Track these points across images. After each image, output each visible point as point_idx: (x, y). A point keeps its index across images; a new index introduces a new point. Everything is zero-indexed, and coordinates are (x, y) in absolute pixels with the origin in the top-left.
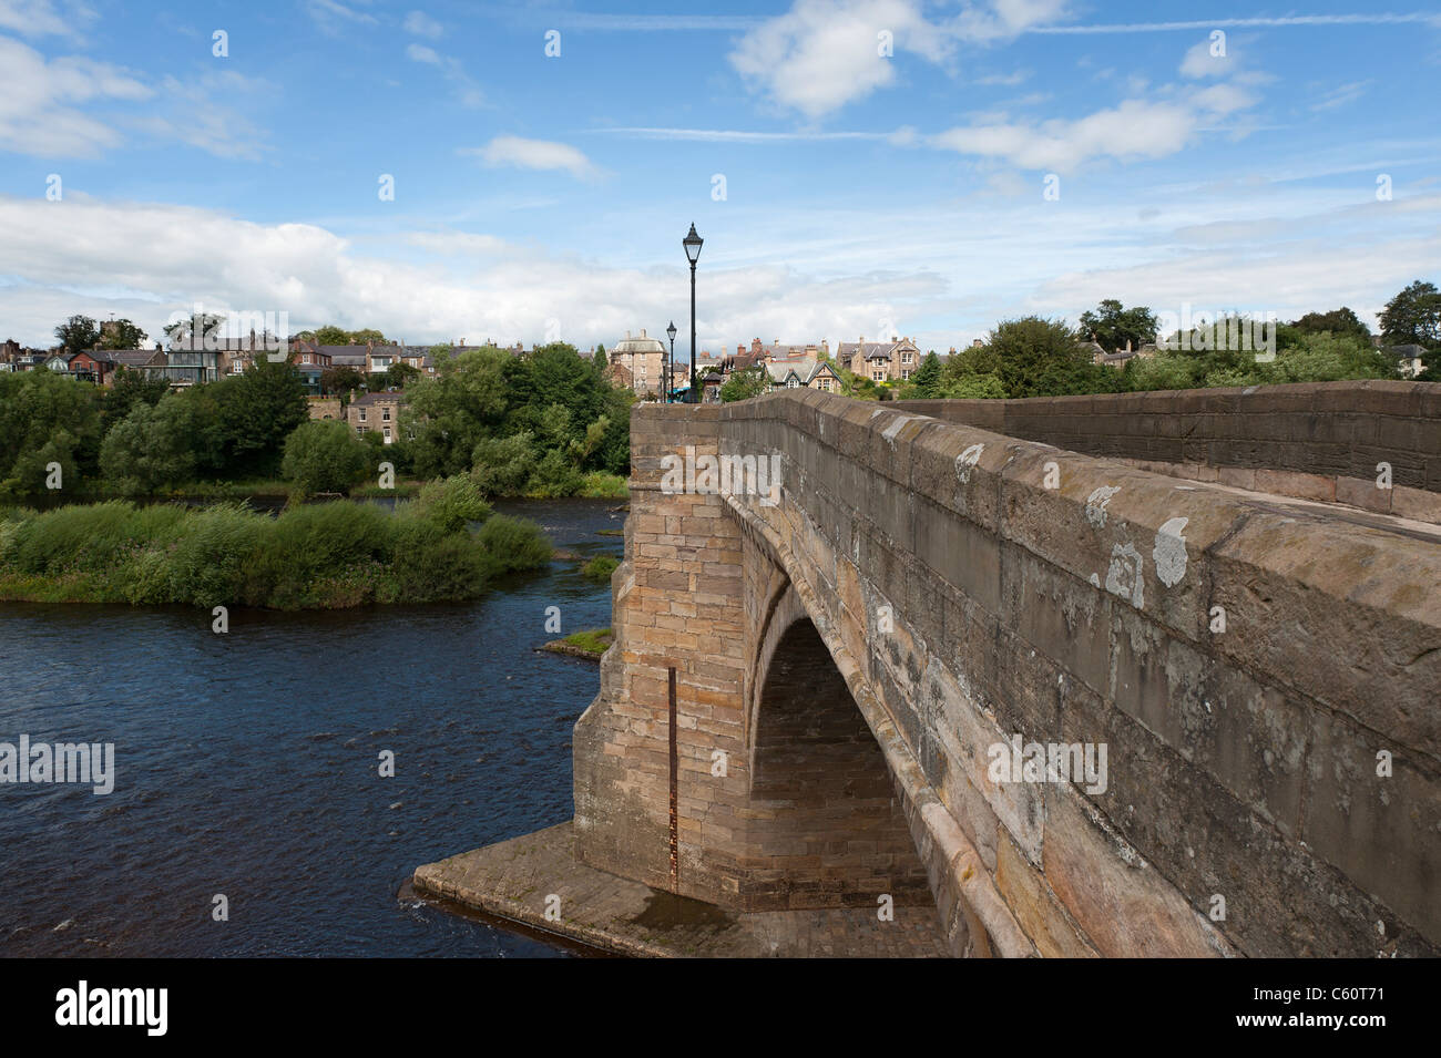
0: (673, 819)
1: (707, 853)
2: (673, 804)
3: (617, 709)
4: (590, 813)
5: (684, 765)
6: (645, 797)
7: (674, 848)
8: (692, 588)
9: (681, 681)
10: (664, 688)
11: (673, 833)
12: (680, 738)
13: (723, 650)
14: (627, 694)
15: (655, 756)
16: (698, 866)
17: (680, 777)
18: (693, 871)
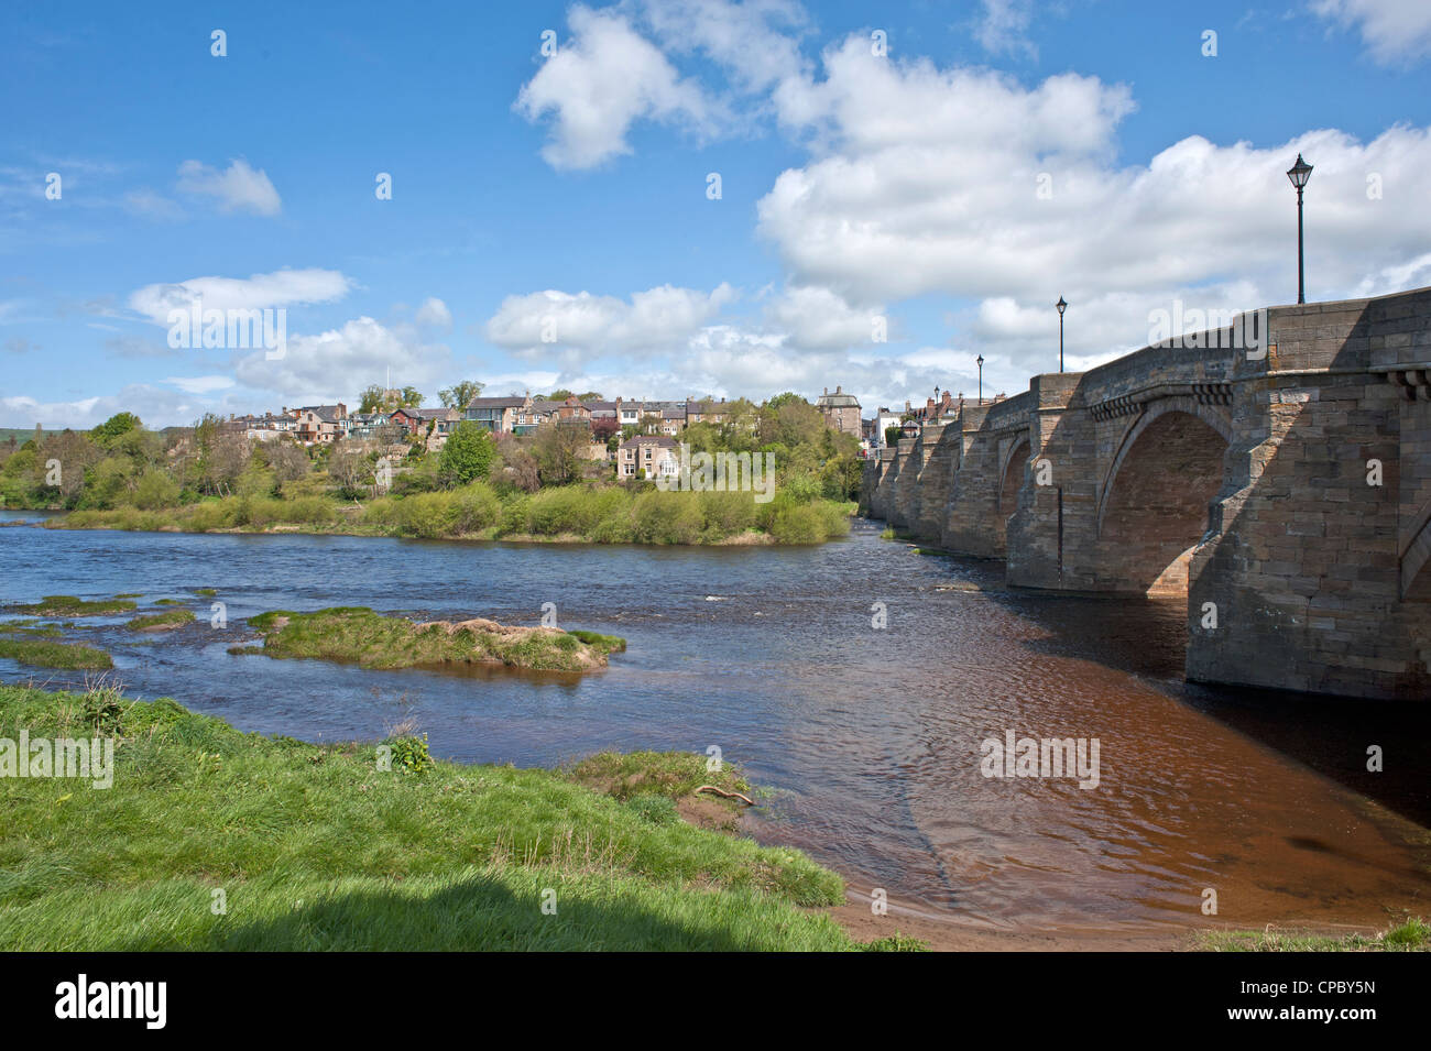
0: (1060, 556)
1: (1077, 568)
2: (1060, 549)
3: (1030, 511)
4: (1015, 561)
5: (1066, 531)
6: (1045, 548)
7: (1060, 569)
8: (1070, 451)
9: (1065, 494)
10: (1055, 498)
11: (1060, 563)
12: (1064, 518)
13: (1086, 477)
14: (1036, 503)
15: (1050, 529)
16: (1073, 575)
17: (1064, 536)
18: (1070, 578)
